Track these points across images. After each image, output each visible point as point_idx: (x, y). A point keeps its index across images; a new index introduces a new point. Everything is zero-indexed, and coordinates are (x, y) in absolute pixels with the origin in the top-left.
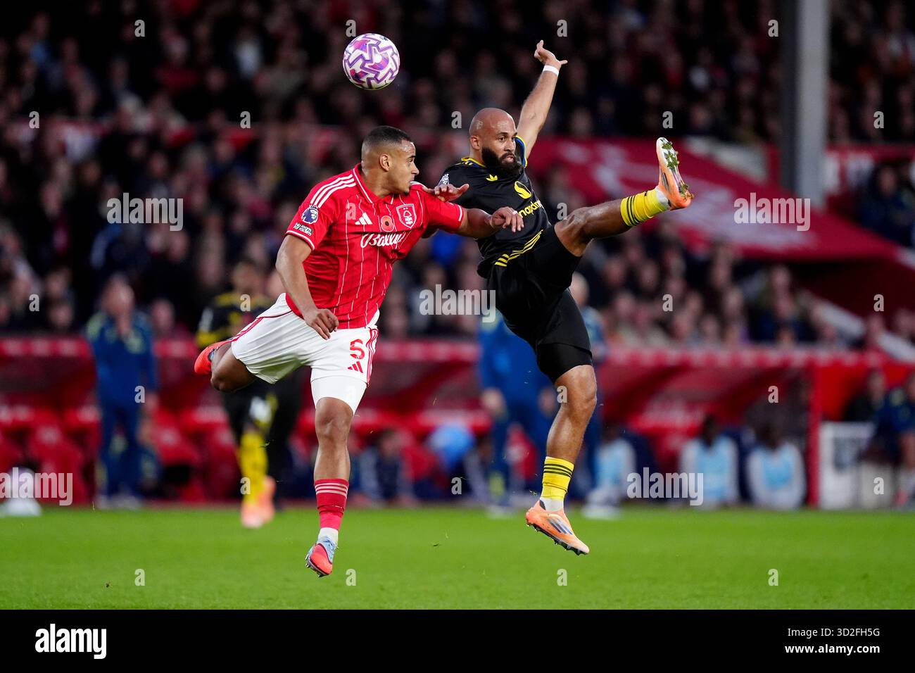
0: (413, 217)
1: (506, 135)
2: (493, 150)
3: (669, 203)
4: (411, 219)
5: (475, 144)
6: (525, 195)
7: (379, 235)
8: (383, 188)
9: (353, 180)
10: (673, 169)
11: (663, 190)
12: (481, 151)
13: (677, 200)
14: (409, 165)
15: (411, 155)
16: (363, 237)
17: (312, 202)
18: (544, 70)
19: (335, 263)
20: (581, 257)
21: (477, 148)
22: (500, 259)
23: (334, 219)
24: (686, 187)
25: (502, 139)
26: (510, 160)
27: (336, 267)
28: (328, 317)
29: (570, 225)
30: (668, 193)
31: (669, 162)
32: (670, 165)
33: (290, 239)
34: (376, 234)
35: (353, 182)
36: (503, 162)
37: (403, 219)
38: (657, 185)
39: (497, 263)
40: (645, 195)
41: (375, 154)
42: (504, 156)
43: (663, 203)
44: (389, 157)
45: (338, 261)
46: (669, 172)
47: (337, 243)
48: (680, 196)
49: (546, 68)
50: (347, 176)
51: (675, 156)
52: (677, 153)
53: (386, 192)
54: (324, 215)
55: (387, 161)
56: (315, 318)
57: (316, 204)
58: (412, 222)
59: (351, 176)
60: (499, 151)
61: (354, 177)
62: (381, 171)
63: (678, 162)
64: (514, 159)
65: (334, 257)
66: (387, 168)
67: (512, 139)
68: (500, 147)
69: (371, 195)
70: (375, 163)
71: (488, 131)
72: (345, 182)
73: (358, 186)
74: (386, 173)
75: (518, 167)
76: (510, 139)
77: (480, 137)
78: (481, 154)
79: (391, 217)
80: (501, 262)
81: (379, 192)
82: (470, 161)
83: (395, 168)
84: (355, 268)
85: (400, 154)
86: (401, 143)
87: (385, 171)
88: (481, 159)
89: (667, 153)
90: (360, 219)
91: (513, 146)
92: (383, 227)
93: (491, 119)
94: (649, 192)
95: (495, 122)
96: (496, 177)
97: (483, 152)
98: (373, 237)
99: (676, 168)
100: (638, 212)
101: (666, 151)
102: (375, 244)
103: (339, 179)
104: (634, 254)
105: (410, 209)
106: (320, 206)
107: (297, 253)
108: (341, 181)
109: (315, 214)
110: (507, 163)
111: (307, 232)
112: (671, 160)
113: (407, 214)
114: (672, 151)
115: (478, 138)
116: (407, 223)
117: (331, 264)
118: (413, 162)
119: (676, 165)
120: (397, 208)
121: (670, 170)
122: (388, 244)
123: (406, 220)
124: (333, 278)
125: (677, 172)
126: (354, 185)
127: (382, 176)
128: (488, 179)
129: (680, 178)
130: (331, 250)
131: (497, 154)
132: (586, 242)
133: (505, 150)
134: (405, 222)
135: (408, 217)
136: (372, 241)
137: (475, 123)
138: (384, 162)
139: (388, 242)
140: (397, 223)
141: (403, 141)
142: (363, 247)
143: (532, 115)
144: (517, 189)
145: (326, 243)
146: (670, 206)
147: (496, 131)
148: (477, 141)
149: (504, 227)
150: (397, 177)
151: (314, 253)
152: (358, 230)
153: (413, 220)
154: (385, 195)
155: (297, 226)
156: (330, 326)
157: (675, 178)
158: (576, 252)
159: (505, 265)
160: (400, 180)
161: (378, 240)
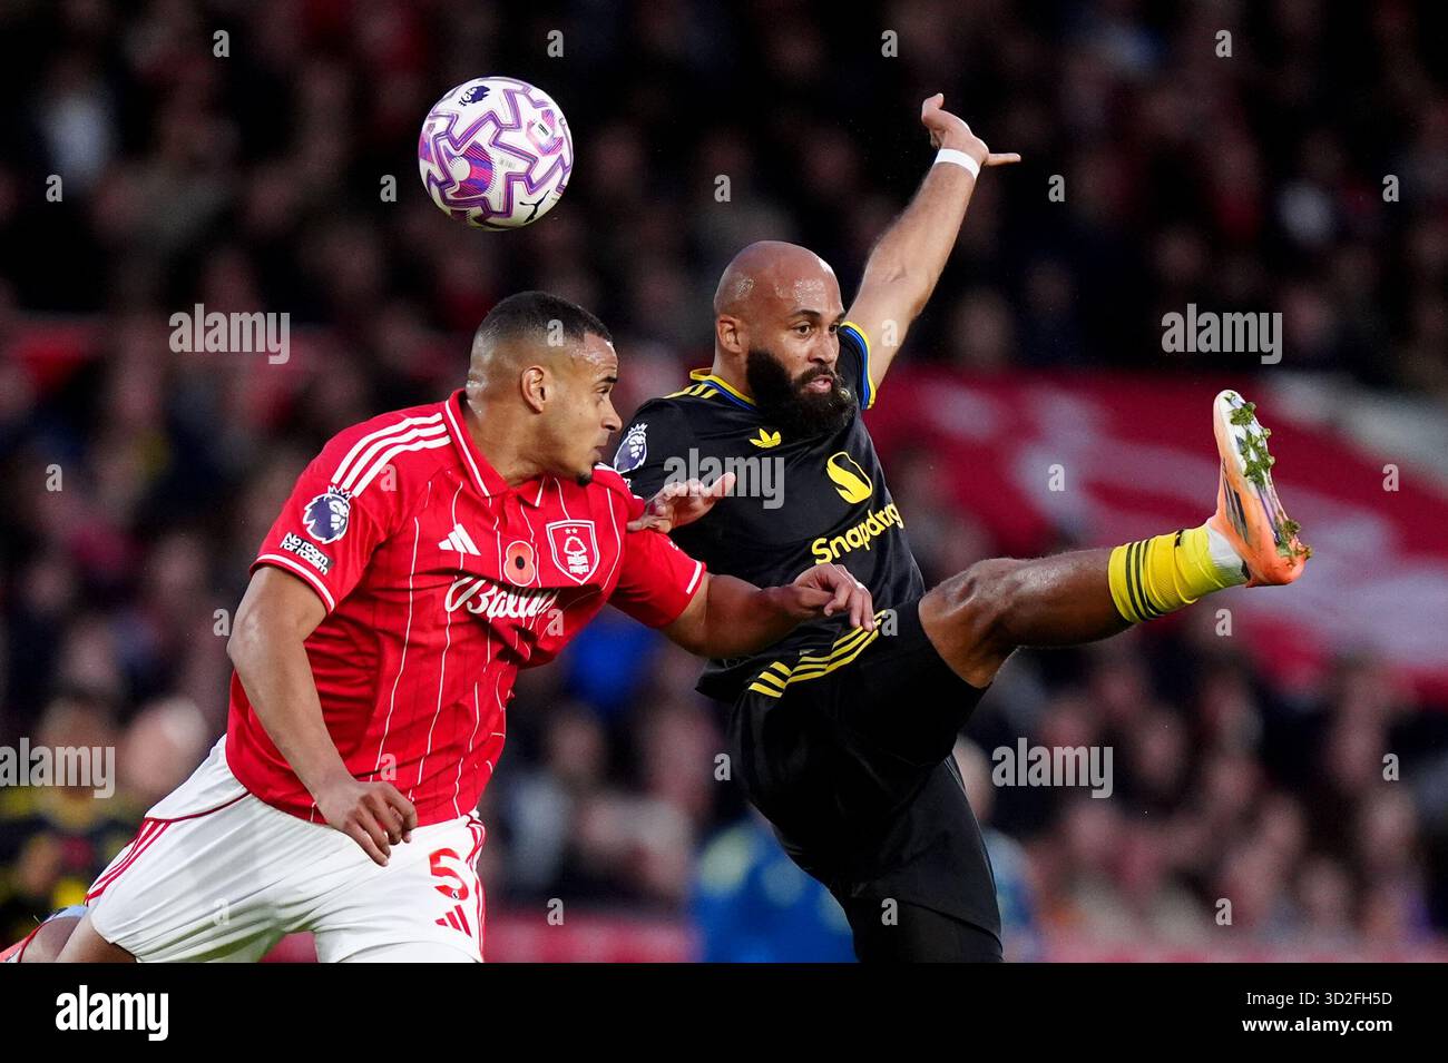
0: (590, 555)
1: (814, 319)
2: (777, 355)
3: (1245, 569)
4: (584, 559)
5: (730, 337)
6: (855, 489)
7: (495, 589)
8: (523, 457)
9: (442, 428)
10: (1259, 482)
11: (1228, 533)
12: (743, 358)
13: (1269, 566)
14: (597, 404)
15: (603, 375)
16: (454, 587)
17: (336, 479)
18: (938, 160)
19: (371, 649)
20: (985, 689)
21: (733, 348)
22: (765, 675)
23: (389, 532)
24: (1292, 528)
25: (803, 329)
26: (822, 387)
27: (372, 662)
28: (390, 805)
29: (962, 606)
30: (1242, 545)
31: (1250, 463)
32: (1253, 472)
33: (270, 579)
34: (490, 582)
35: (442, 435)
36: (803, 391)
37: (563, 558)
38: (1213, 514)
39: (755, 687)
40: (1178, 543)
41: (510, 364)
42: (808, 377)
43: (1228, 570)
44: (547, 373)
45: (378, 643)
46: (1249, 490)
47: (384, 596)
48: (1278, 556)
49: (943, 156)
50: (429, 415)
51: (1263, 444)
52: (1268, 432)
53: (527, 468)
54: (365, 517)
55: (546, 388)
56: (353, 807)
57: (347, 484)
58: (585, 569)
59: (438, 417)
60: (793, 361)
61: (445, 420)
62: (520, 411)
63: (1271, 460)
64: (834, 385)
65: (370, 633)
66: (537, 401)
67: (831, 329)
68: (797, 350)
69: (488, 474)
70: (506, 387)
71: (768, 305)
72: (421, 432)
73: (454, 445)
74: (533, 418)
75: (841, 406)
76: (826, 332)
77: (745, 320)
78: (745, 367)
79: (533, 546)
80: (768, 684)
81: (509, 467)
82: (713, 385)
83: (561, 404)
84: (426, 665)
85: (576, 368)
86: (582, 340)
87: (534, 410)
88: (744, 381)
89: (1244, 438)
90: (451, 535)
91: (831, 351)
92: (509, 572)
93: (778, 273)
94: (1188, 534)
95: (789, 282)
96: (777, 436)
97: (748, 362)
98: (483, 590)
99: (1266, 476)
100: (1155, 585)
101: (1240, 431)
102: (480, 610)
103: (408, 422)
104: (1121, 688)
105: (583, 533)
106: (357, 492)
107: (290, 619)
108: (411, 427)
109: (340, 512)
110: (814, 395)
111: (317, 564)
112: (1253, 456)
113: (574, 547)
114: (1256, 429)
115: (738, 322)
116: (572, 569)
117: (360, 653)
118: (606, 397)
119: (1266, 468)
120: (550, 527)
121: (1252, 486)
122: (514, 615)
123: (570, 560)
124: (365, 691)
125: (1269, 487)
126: (445, 441)
127: (521, 425)
128: (753, 441)
129: (1278, 505)
130: (367, 617)
131: (789, 368)
132: (1003, 654)
133: (810, 360)
134: (566, 566)
135: (576, 553)
136: (476, 600)
137: (731, 283)
138: (533, 386)
139: (516, 608)
140: (545, 566)
141: (588, 335)
142: (449, 609)
143: (896, 270)
144: (836, 473)
145: (360, 595)
146: (1248, 577)
147: (789, 307)
148: (734, 331)
149: (828, 611)
150: (563, 430)
151: (331, 619)
152: (444, 563)
153: (591, 563)
154: (525, 479)
155: (291, 542)
156: (396, 828)
157: (1264, 505)
158: (975, 678)
159: (779, 695)
160: (570, 439)
161: (491, 599)
